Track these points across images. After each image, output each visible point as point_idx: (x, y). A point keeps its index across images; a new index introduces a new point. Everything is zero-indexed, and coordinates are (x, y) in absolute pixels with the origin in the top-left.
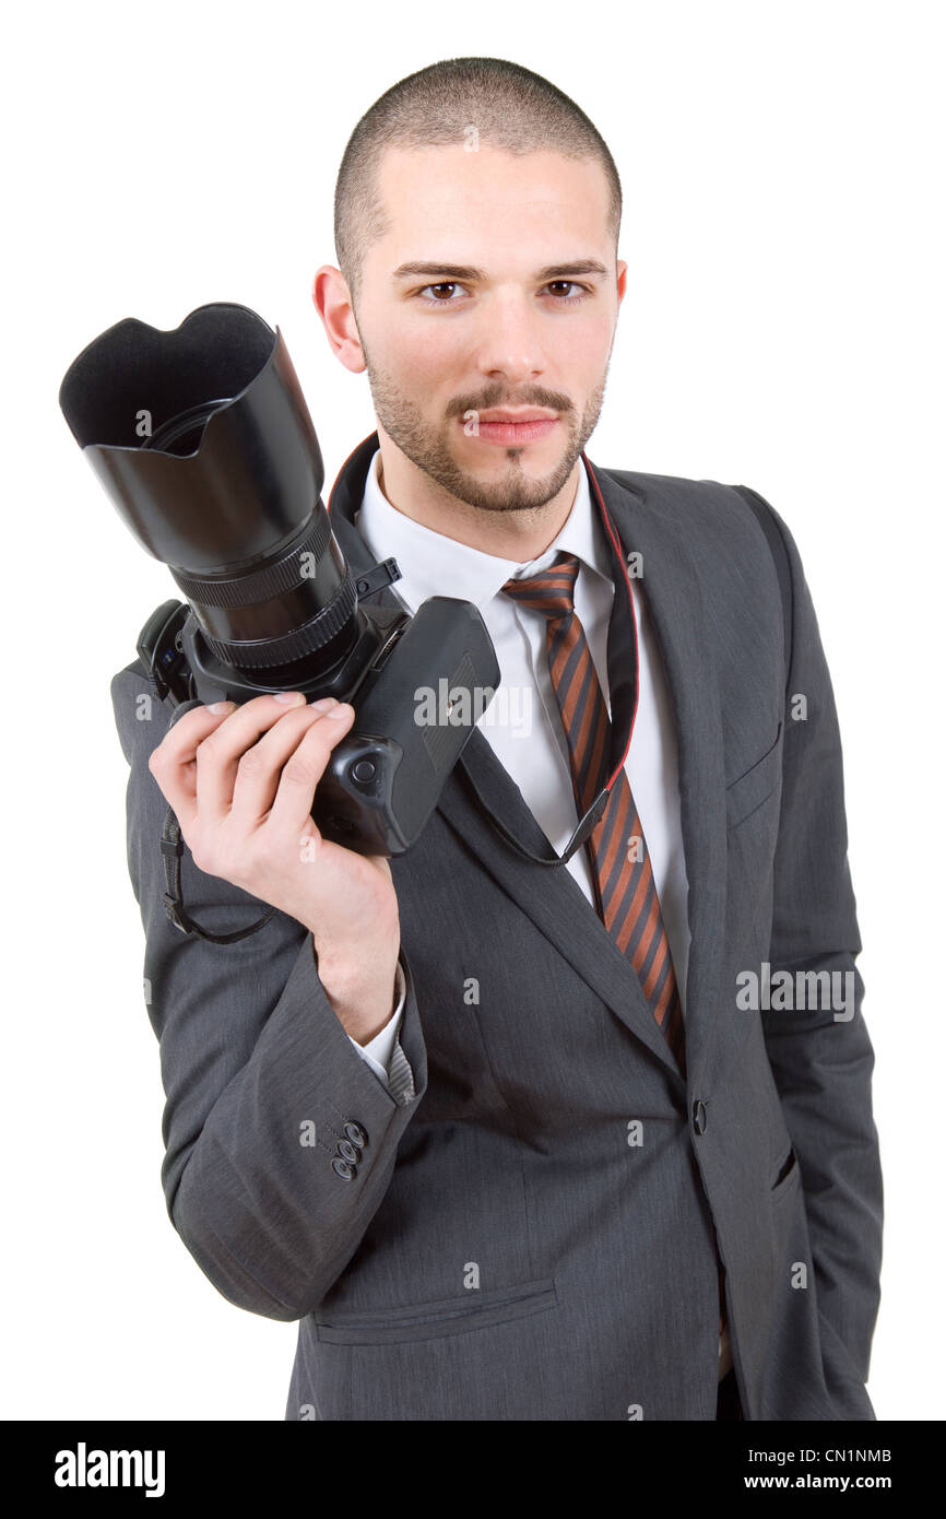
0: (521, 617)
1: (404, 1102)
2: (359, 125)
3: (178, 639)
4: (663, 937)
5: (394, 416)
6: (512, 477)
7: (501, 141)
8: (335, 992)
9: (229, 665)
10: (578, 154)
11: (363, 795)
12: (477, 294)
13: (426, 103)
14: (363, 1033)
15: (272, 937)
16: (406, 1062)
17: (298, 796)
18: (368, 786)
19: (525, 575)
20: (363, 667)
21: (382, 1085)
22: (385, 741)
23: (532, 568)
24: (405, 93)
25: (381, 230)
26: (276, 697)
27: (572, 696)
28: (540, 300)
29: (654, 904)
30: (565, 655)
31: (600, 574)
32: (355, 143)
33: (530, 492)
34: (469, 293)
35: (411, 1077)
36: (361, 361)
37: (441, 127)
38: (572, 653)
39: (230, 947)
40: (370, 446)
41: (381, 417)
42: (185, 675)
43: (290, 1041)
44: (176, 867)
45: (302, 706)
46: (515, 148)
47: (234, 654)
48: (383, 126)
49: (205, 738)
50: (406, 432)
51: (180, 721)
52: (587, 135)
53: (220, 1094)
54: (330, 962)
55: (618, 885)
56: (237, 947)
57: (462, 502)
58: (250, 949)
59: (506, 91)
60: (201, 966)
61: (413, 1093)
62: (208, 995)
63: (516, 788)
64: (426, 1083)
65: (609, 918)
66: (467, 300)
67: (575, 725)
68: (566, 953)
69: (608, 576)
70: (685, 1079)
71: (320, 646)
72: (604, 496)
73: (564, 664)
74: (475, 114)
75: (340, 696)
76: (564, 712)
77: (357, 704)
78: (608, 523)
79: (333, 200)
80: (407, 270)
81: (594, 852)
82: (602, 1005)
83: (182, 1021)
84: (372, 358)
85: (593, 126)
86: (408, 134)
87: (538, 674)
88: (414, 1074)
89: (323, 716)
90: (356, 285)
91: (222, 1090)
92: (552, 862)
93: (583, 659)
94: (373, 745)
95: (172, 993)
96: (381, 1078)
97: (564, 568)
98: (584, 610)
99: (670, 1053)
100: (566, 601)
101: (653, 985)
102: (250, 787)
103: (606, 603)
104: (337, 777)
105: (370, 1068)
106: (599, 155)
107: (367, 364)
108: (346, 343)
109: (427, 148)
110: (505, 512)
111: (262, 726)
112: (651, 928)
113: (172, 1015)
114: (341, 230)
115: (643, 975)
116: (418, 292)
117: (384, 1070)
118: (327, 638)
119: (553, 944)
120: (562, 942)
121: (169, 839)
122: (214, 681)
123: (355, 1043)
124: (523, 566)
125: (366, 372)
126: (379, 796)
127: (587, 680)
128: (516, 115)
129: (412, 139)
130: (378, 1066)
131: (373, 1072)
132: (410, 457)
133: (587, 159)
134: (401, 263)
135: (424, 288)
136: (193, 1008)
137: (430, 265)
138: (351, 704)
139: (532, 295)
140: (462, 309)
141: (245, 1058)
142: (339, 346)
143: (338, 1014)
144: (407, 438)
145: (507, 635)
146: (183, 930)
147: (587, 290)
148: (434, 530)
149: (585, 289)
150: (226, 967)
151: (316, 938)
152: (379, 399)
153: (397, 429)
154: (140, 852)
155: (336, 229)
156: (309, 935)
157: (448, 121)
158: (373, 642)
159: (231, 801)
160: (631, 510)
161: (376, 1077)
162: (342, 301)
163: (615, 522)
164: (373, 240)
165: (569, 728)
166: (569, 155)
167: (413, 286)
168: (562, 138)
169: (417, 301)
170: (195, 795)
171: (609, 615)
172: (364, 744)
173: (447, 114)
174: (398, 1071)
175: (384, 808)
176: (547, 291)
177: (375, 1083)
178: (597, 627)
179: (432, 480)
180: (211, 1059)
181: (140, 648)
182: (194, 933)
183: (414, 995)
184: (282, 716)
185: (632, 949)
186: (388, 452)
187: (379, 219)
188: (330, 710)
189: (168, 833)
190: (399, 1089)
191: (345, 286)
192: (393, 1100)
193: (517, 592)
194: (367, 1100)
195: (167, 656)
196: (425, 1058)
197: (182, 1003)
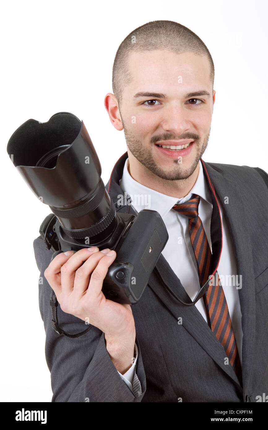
0: (179, 217)
1: (138, 395)
2: (121, 45)
3: (54, 228)
4: (233, 334)
5: (133, 146)
6: (176, 169)
7: (172, 49)
8: (112, 355)
9: (72, 238)
10: (199, 53)
11: (120, 283)
12: (163, 103)
13: (145, 36)
14: (123, 369)
15: (91, 335)
16: (138, 380)
17: (97, 284)
18: (122, 280)
19: (181, 202)
20: (119, 236)
21: (130, 389)
22: (127, 264)
23: (183, 200)
24: (138, 33)
25: (129, 81)
26: (89, 249)
27: (198, 246)
28: (186, 105)
29: (229, 322)
30: (195, 232)
31: (208, 202)
32: (120, 51)
33: (183, 174)
34: (161, 103)
35: (140, 386)
36: (121, 126)
37: (151, 44)
38: (198, 231)
39: (76, 339)
40: (125, 156)
41: (129, 146)
42: (57, 240)
43: (96, 373)
44: (55, 310)
45: (98, 252)
46: (177, 51)
47: (73, 234)
48: (130, 44)
49: (64, 264)
50: (137, 152)
51: (55, 258)
52: (202, 47)
53: (72, 392)
54: (110, 343)
55: (216, 314)
56: (79, 338)
57: (158, 177)
58: (84, 339)
59: (174, 32)
60: (66, 345)
61: (141, 392)
62: (68, 356)
63: (179, 280)
64: (146, 388)
65: (213, 327)
66: (160, 106)
67: (199, 256)
68: (198, 340)
69: (210, 202)
70: (242, 387)
71: (103, 230)
72: (208, 173)
73: (195, 235)
74: (163, 40)
75: (110, 247)
76: (195, 251)
77: (117, 250)
78: (210, 183)
79: (112, 71)
80: (139, 95)
81: (207, 303)
82: (211, 360)
83: (59, 365)
84: (126, 125)
85: (204, 44)
86: (139, 47)
87: (186, 238)
88: (141, 385)
89: (105, 255)
90: (120, 101)
91: (73, 390)
92: (190, 304)
93: (202, 232)
94: (123, 265)
95: (55, 354)
96: (129, 387)
97: (195, 200)
98: (202, 215)
99: (236, 377)
100: (195, 212)
101: (230, 351)
102: (80, 282)
103: (210, 212)
104: (110, 277)
105: (125, 383)
106: (206, 54)
107: (124, 127)
108: (116, 120)
109: (145, 52)
110: (173, 181)
111: (83, 259)
112: (228, 330)
113: (55, 363)
114: (114, 81)
115: (226, 348)
116: (143, 103)
117: (130, 383)
118: (105, 227)
119: (193, 337)
120: (196, 336)
121: (53, 300)
122: (67, 243)
123: (120, 374)
124: (180, 199)
125: (123, 130)
126: (126, 284)
127: (203, 240)
128: (178, 40)
129: (140, 49)
130: (128, 382)
131: (126, 384)
132: (139, 160)
133: (202, 55)
134: (136, 93)
135: (145, 102)
136: (63, 361)
137: (147, 93)
138: (115, 250)
139: (183, 103)
140: (158, 109)
141: (81, 379)
142: (114, 121)
143: (114, 363)
144: (138, 154)
145: (174, 224)
146: (58, 332)
147: (203, 102)
148: (147, 187)
149: (202, 101)
150: (74, 345)
151: (105, 335)
152: (128, 140)
153: (134, 151)
154: (44, 303)
155: (113, 81)
156: (103, 334)
157: (153, 42)
158: (123, 226)
159: (73, 287)
160: (218, 178)
161: (128, 386)
162: (114, 105)
163: (213, 183)
164: (126, 85)
165: (197, 258)
166: (196, 53)
167: (141, 101)
168: (194, 47)
169: (143, 107)
170: (61, 285)
171: (211, 216)
172: (120, 265)
173: (153, 40)
174: (135, 384)
175: (128, 288)
176: (188, 102)
177: (127, 389)
178: (207, 220)
179: (147, 169)
180: (70, 379)
181: (40, 232)
182: (62, 334)
183: (141, 355)
184: (91, 256)
185: (221, 339)
186: (131, 159)
187: (128, 77)
188: (107, 253)
189: (52, 298)
190: (136, 390)
191: (116, 101)
192: (134, 395)
193: (178, 209)
194: (124, 395)
195: (50, 234)
196: (145, 378)
197: (59, 359)
